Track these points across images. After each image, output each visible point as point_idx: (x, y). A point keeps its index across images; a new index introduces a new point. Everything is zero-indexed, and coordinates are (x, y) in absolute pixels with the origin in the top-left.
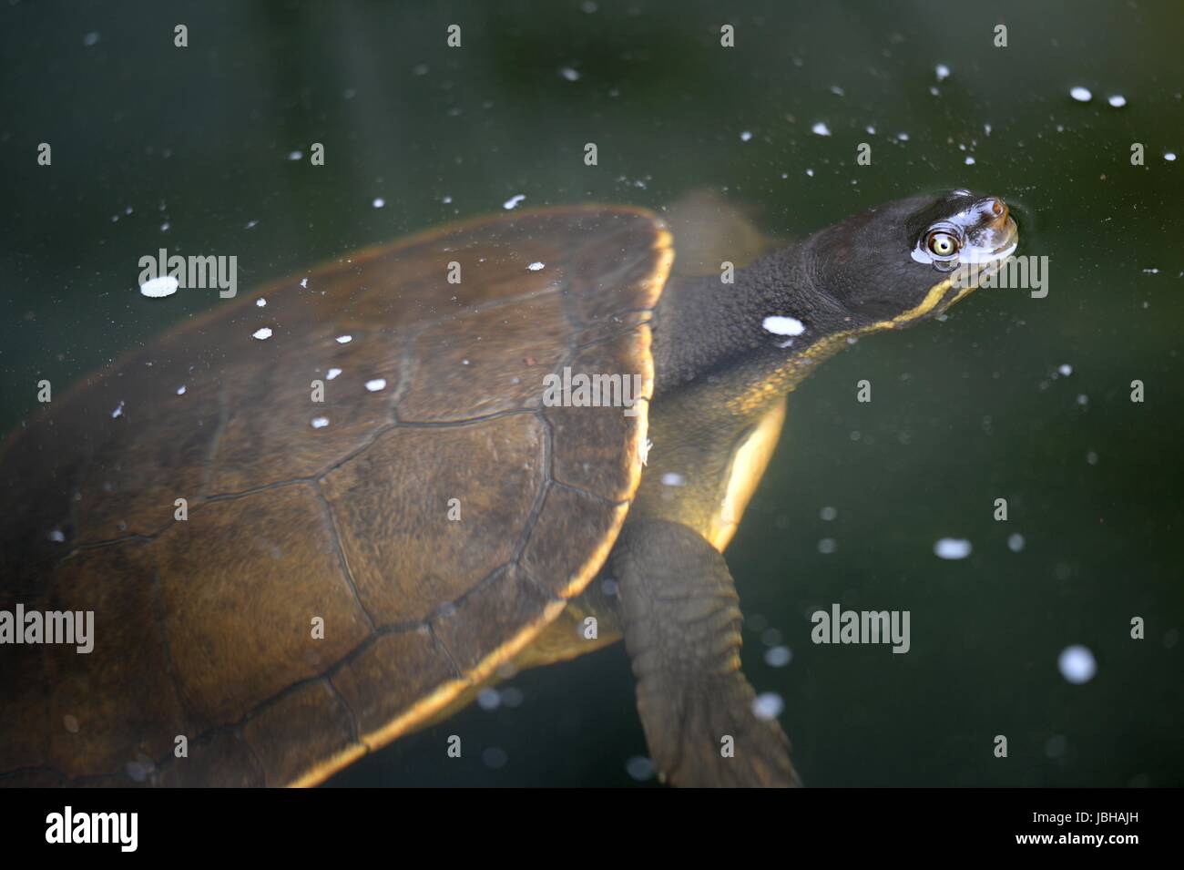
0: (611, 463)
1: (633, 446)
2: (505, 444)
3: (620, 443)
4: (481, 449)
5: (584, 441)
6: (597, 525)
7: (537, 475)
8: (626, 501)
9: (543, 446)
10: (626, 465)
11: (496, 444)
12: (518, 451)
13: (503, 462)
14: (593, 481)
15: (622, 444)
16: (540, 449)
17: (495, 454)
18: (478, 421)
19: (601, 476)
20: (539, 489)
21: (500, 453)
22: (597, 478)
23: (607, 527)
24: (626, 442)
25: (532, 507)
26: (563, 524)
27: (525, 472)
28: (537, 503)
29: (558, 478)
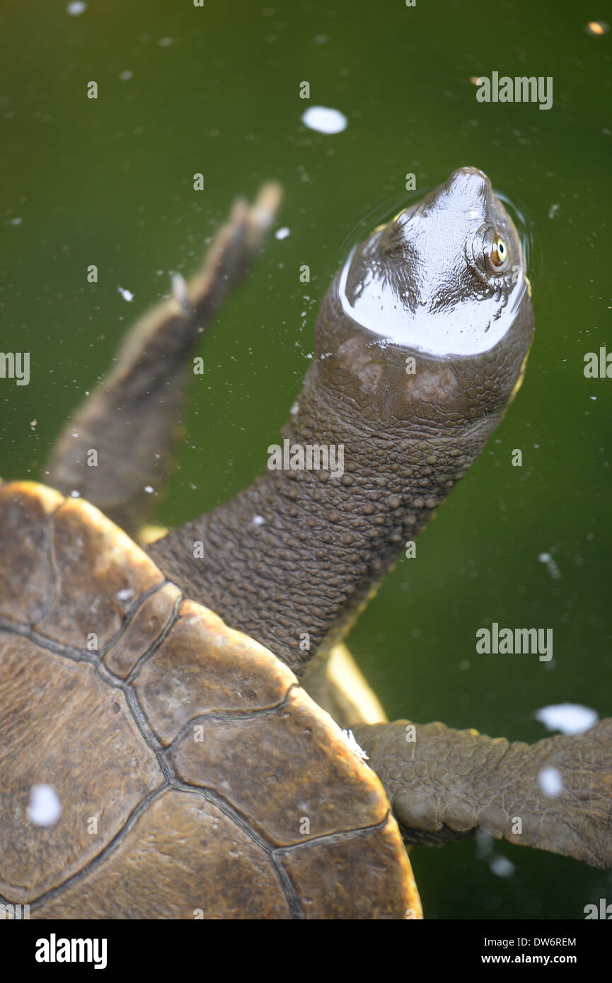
0: (330, 784)
1: (339, 748)
2: (181, 846)
3: (320, 755)
4: (159, 871)
5: (271, 781)
6: (379, 863)
7: (254, 854)
8: (387, 815)
9: (227, 819)
10: (352, 774)
11: (170, 853)
12: (204, 844)
13: (200, 869)
14: (328, 818)
15: (324, 753)
16: (226, 824)
17: (180, 864)
18: (119, 842)
19: (331, 806)
20: (272, 871)
21: (185, 859)
22: (330, 812)
23: (394, 857)
24: (326, 748)
25: (283, 894)
26: (336, 890)
27: (236, 862)
28: (284, 885)
29: (280, 842)
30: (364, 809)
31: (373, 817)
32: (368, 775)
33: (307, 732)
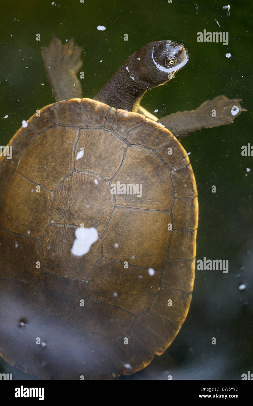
30: (168, 137)
31: (171, 137)
32: (167, 130)
33: (152, 126)
